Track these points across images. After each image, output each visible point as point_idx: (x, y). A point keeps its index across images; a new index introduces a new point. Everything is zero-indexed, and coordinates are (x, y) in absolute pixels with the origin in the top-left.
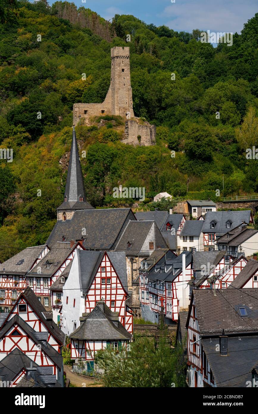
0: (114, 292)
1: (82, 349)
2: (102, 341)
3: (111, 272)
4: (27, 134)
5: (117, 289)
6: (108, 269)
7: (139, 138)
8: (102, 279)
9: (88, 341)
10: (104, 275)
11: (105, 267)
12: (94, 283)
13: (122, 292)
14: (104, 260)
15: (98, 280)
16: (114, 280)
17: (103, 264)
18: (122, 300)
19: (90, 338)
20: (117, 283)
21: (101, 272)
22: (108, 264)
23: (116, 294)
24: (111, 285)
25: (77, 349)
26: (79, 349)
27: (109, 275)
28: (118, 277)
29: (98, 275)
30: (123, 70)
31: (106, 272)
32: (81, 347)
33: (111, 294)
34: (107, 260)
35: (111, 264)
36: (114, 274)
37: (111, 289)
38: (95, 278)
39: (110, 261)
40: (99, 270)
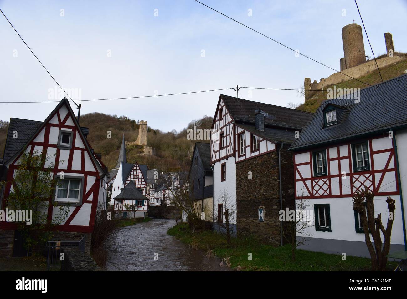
0: (140, 183)
1: (121, 205)
2: (133, 199)
3: (139, 172)
4: (105, 152)
5: (141, 181)
6: (138, 171)
7: (149, 152)
8: (134, 175)
9: (124, 200)
10: (135, 173)
11: (136, 169)
12: (129, 177)
13: (144, 183)
14: (135, 166)
15: (132, 176)
16: (140, 177)
17: (135, 168)
18: (144, 188)
19: (126, 198)
20: (142, 178)
21: (134, 172)
22: (138, 168)
23: (141, 184)
24: (138, 179)
25: (118, 205)
26: (119, 205)
27: (138, 174)
28: (142, 175)
29: (132, 173)
30: (144, 129)
31: (136, 172)
32: (120, 204)
33: (138, 184)
34: (137, 166)
35: (139, 168)
36: (140, 174)
37: (138, 181)
38: (130, 175)
39: (139, 167)
40: (133, 171)
